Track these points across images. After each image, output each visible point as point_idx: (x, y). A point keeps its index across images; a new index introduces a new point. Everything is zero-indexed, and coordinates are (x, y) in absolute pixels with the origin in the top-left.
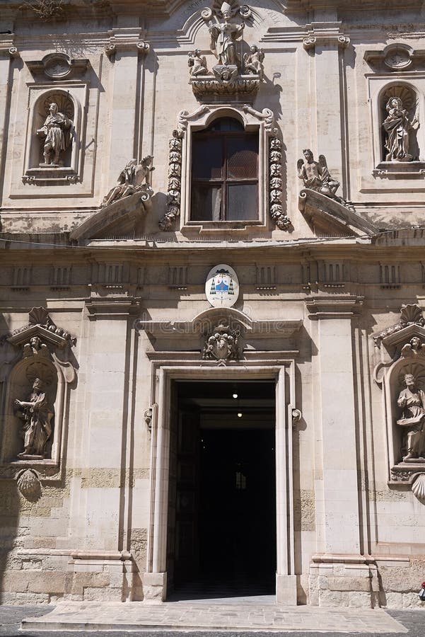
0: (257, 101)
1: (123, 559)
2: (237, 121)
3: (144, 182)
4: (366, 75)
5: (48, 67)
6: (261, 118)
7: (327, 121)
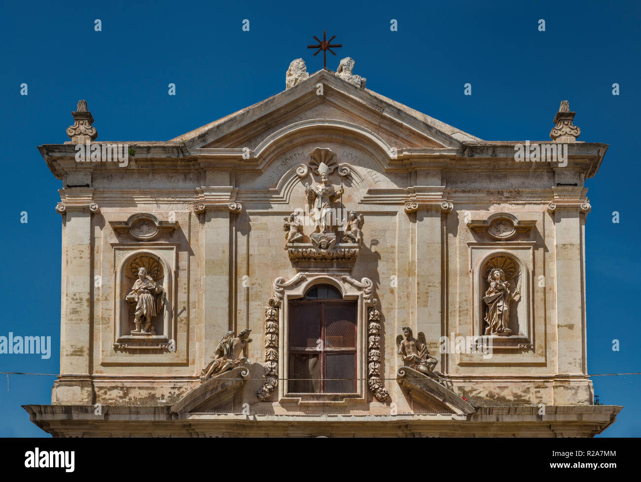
0: (356, 269)
6: (360, 289)
7: (427, 293)
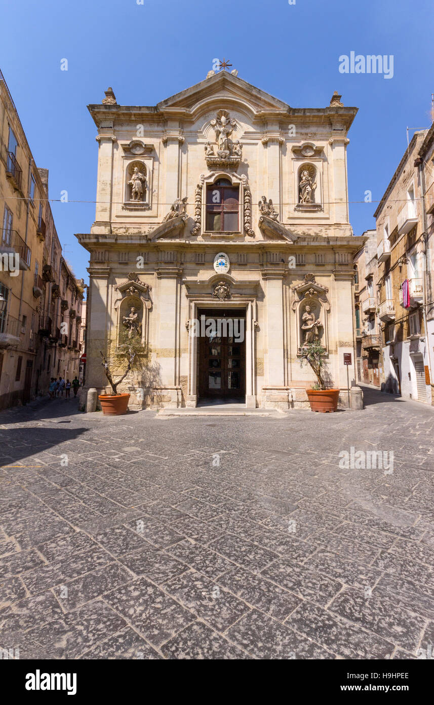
0: (238, 171)
1: (177, 389)
2: (228, 181)
3: (183, 211)
4: (292, 159)
5: (132, 148)
6: (240, 180)
7: (272, 182)
